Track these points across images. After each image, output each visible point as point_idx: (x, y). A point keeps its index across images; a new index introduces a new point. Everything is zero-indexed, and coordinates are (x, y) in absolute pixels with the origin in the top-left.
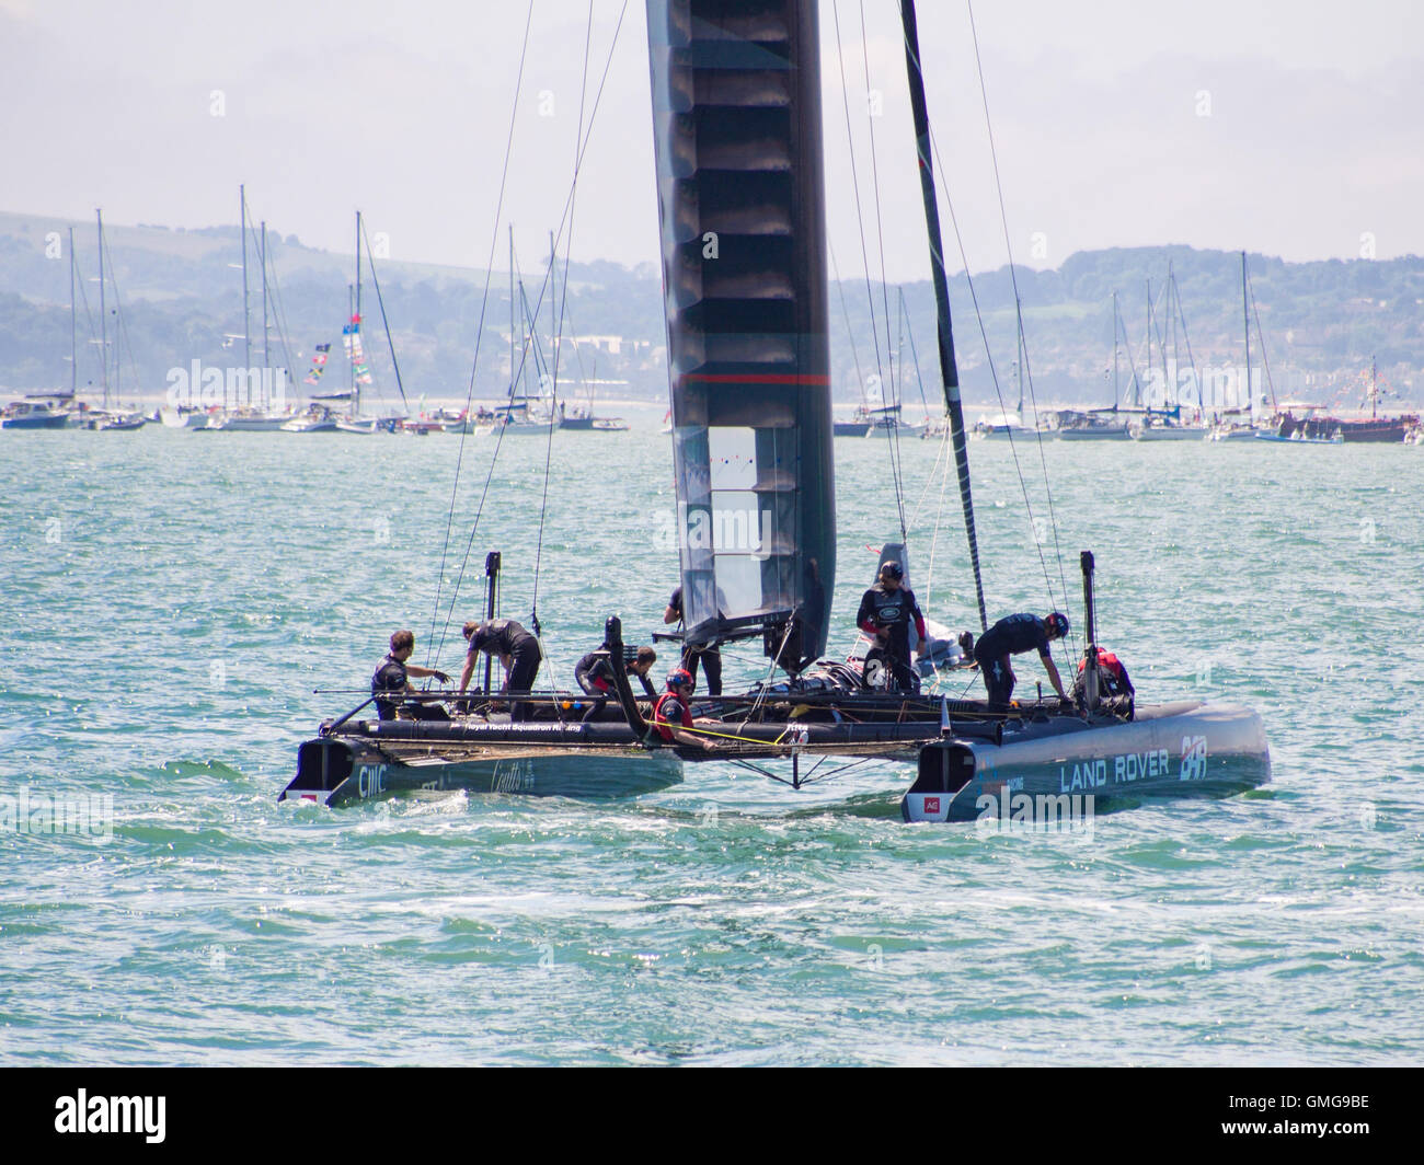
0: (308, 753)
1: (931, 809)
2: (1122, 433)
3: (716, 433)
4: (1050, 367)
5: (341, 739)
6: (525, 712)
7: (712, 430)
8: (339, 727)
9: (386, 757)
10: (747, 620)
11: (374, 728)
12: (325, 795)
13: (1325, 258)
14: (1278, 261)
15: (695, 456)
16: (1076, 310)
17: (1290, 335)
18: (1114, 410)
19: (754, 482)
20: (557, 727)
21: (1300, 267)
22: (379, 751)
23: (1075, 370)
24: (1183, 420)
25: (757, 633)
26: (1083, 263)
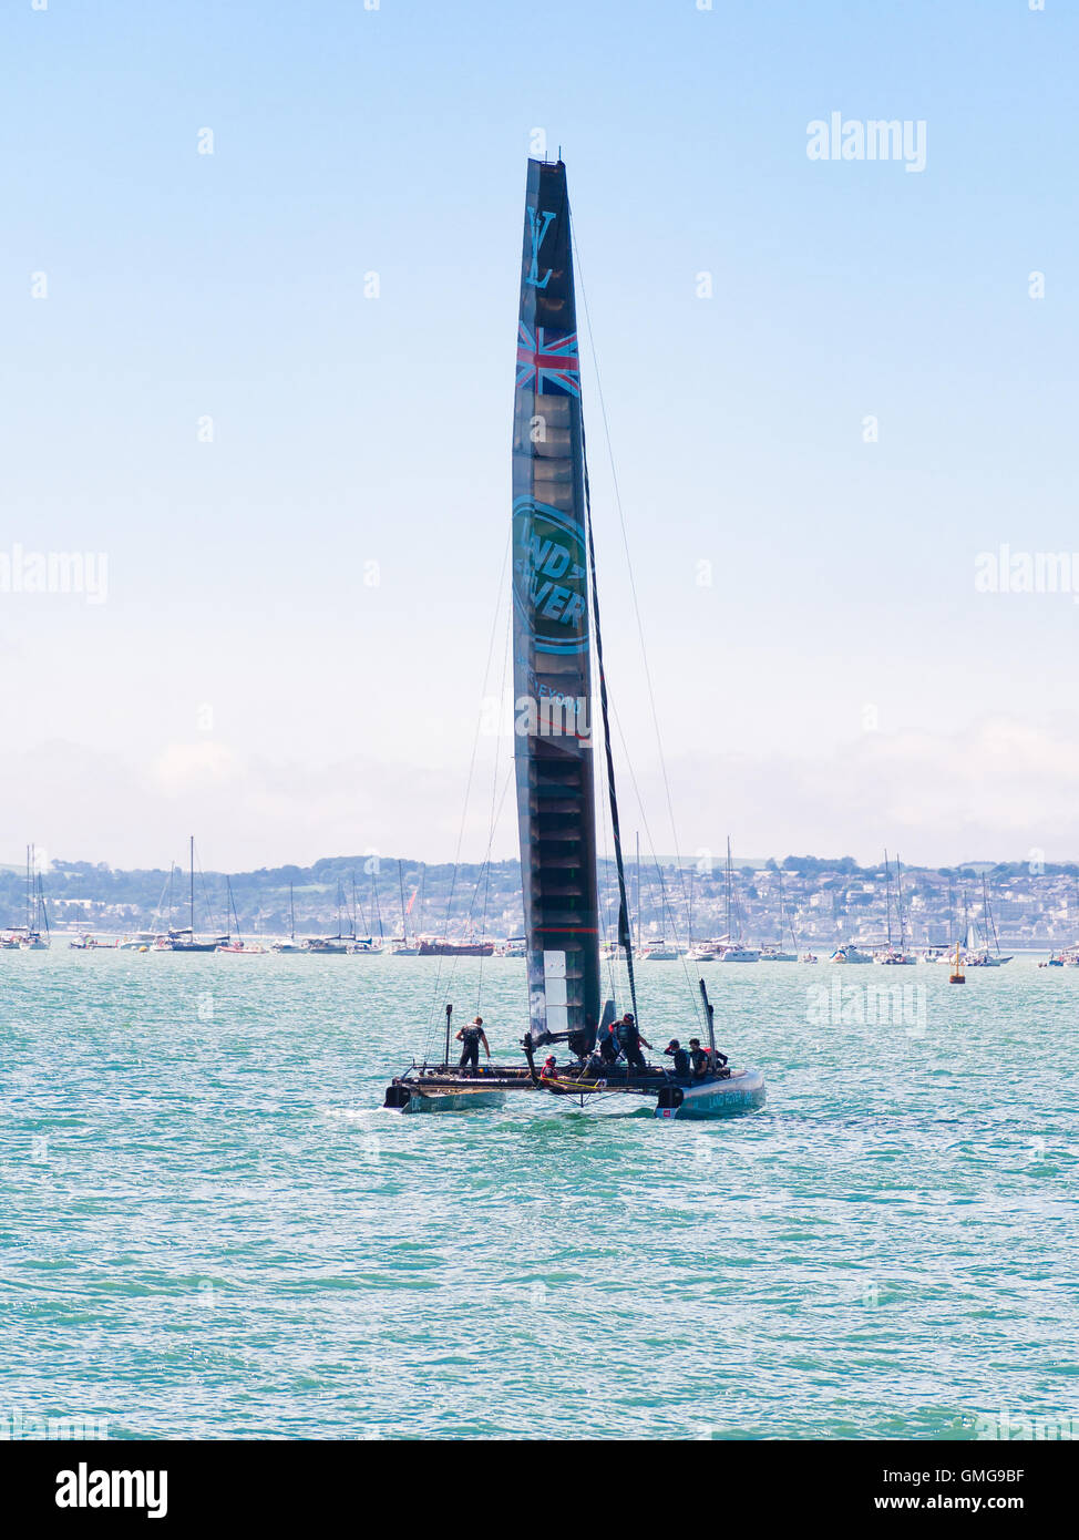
0: (390, 1091)
1: (666, 1116)
2: (343, 950)
3: (547, 953)
4: (307, 917)
5: (404, 1085)
6: (477, 1075)
7: (545, 952)
8: (403, 1081)
9: (421, 1093)
10: (561, 1034)
11: (416, 1081)
12: (401, 1109)
13: (446, 863)
14: (423, 865)
15: (538, 963)
16: (321, 888)
17: (428, 902)
18: (339, 938)
19: (564, 974)
20: (497, 1080)
21: (434, 867)
22: (419, 1091)
23: (320, 918)
24: (373, 944)
25: (565, 1040)
26: (324, 865)
